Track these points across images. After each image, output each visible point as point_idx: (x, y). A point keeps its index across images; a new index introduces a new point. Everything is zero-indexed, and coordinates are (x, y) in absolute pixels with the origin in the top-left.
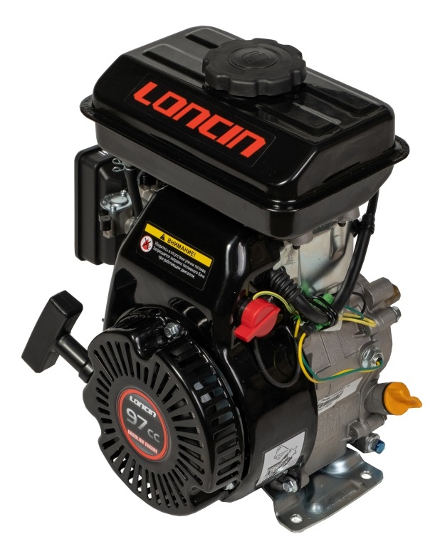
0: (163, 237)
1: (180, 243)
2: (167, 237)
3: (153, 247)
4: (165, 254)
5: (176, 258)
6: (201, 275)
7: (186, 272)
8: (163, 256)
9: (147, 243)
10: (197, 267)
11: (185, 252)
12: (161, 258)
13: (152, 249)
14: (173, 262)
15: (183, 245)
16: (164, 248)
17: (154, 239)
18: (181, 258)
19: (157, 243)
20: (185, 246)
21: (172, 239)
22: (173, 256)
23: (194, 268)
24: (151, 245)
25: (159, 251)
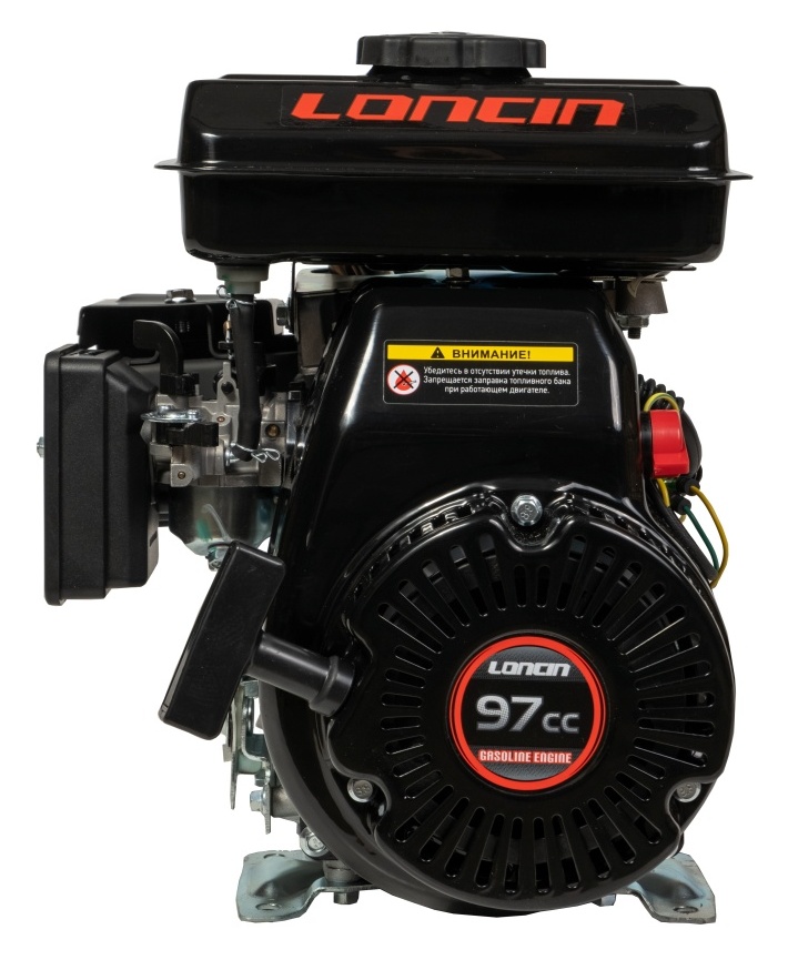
0: (438, 354)
1: (485, 349)
2: (448, 352)
3: (422, 379)
4: (457, 380)
5: (487, 376)
6: (562, 382)
7: (522, 390)
8: (455, 385)
9: (404, 379)
10: (543, 372)
11: (504, 359)
12: (451, 390)
13: (422, 384)
14: (484, 385)
15: (491, 349)
16: (451, 371)
17: (418, 365)
18: (498, 372)
19: (428, 370)
20: (498, 349)
21: (460, 348)
22: (479, 376)
23: (538, 376)
24: (415, 378)
25: (439, 381)
